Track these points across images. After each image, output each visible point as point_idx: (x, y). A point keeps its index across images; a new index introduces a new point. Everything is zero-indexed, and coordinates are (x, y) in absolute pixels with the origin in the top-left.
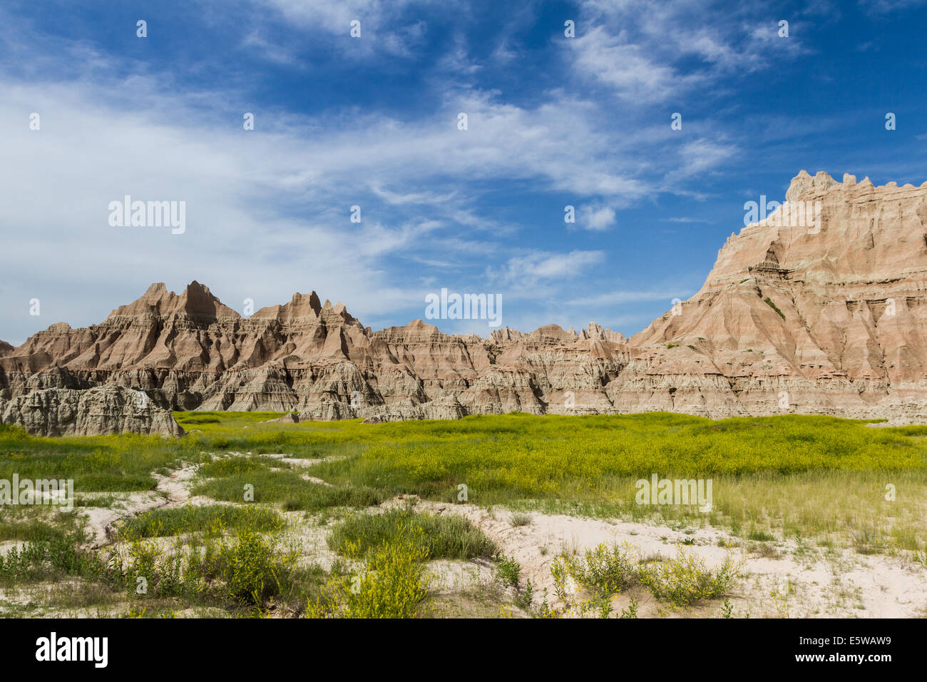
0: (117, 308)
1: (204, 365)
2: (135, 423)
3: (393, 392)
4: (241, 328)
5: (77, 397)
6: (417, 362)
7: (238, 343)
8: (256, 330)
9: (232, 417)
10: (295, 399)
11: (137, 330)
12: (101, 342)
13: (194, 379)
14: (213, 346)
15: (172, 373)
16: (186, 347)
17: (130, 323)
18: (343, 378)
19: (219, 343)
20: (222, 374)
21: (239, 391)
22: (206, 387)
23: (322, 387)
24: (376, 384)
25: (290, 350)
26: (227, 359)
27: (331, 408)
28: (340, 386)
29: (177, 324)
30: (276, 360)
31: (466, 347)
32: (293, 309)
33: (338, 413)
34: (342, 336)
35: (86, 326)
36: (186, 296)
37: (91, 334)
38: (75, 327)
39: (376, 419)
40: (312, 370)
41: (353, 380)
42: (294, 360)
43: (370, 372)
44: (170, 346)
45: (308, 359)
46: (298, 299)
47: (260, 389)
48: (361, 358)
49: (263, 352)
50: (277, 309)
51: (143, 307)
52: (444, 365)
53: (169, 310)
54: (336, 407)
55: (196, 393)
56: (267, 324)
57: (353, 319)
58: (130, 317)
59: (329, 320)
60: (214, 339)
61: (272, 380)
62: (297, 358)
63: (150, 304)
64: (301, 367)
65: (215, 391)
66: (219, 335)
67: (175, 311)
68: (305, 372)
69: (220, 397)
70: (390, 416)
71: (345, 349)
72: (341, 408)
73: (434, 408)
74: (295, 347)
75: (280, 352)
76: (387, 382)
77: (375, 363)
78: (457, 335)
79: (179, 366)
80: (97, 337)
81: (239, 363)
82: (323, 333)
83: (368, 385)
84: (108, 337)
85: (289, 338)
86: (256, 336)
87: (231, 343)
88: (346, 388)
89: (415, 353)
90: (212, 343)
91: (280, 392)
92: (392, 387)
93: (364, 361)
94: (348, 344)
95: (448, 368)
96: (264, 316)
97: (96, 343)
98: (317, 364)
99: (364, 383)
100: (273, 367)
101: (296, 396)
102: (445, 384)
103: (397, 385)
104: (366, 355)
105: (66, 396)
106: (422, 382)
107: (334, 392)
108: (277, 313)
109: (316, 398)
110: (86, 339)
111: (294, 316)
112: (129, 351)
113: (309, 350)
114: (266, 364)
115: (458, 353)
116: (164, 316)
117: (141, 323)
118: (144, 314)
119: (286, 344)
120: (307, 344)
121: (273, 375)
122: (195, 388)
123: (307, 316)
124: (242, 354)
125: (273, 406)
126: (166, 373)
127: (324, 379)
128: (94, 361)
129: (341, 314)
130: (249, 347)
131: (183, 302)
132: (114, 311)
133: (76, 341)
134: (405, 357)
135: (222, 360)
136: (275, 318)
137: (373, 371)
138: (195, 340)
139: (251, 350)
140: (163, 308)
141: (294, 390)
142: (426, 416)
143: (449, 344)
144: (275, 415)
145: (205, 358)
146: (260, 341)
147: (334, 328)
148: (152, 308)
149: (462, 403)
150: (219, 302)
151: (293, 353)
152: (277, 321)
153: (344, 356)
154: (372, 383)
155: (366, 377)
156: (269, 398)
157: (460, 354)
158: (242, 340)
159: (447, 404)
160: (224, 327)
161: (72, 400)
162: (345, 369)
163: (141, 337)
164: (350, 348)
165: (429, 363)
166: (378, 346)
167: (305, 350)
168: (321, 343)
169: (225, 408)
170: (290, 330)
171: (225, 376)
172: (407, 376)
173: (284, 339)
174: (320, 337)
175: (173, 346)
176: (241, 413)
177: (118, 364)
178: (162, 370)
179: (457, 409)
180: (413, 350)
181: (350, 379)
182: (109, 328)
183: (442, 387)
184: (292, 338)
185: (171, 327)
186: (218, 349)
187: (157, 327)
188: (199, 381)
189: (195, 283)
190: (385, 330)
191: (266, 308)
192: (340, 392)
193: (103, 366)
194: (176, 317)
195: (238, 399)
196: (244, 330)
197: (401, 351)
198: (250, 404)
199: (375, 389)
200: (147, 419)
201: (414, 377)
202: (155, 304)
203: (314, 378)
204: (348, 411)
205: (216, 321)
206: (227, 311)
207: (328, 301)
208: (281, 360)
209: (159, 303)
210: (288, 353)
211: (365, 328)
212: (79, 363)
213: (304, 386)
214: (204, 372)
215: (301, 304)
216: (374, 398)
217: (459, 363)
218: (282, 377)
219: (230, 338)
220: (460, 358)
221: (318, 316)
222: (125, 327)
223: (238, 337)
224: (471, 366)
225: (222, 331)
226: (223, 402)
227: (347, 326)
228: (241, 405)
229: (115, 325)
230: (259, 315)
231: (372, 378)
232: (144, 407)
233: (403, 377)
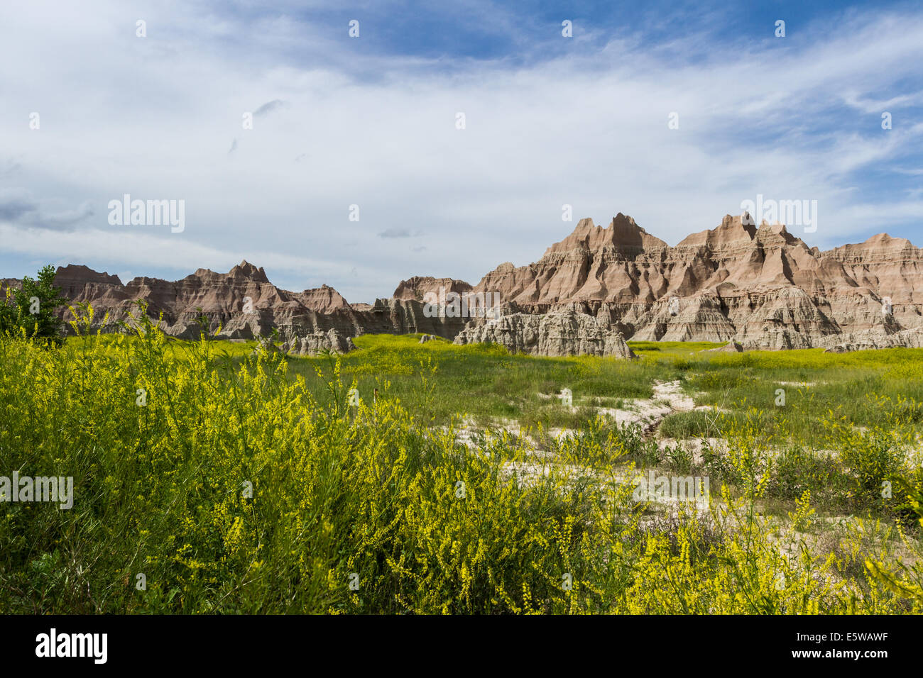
0: (551, 246)
1: (634, 297)
2: (589, 345)
3: (852, 320)
4: (669, 258)
5: (537, 321)
6: (882, 284)
7: (667, 272)
8: (684, 258)
9: (668, 347)
10: (732, 329)
11: (570, 265)
12: (539, 278)
13: (625, 310)
14: (642, 277)
15: (604, 305)
16: (616, 279)
17: (563, 259)
18: (788, 305)
19: (647, 274)
20: (652, 305)
21: (671, 322)
22: (637, 317)
23: (763, 314)
24: (829, 311)
25: (722, 277)
26: (656, 290)
27: (780, 336)
28: (786, 314)
29: (605, 257)
30: (708, 288)
32: (724, 233)
33: (789, 342)
34: (784, 258)
35: (527, 265)
36: (612, 228)
37: (531, 271)
38: (517, 266)
39: (841, 349)
40: (749, 298)
41: (801, 307)
42: (729, 288)
43: (821, 299)
44: (601, 278)
45: (743, 286)
46: (728, 222)
47: (693, 318)
48: (809, 282)
49: (693, 281)
50: (706, 234)
51: (574, 243)
53: (597, 244)
54: (786, 335)
55: (628, 324)
56: (696, 251)
57: (796, 239)
58: (563, 253)
59: (767, 242)
60: (642, 270)
61: (705, 309)
62: (731, 285)
63: (581, 239)
64: (737, 295)
65: (646, 322)
66: (646, 265)
67: (603, 245)
68: (742, 299)
69: (652, 328)
70: (859, 345)
71: (788, 273)
72: (792, 337)
73: (920, 336)
74: (728, 273)
75: (711, 280)
76: (843, 308)
77: (827, 287)
79: (610, 298)
80: (536, 273)
81: (669, 293)
82: (760, 256)
83: (820, 313)
84: (545, 273)
85: (720, 264)
86: (685, 264)
87: (659, 273)
88: (793, 316)
89: (879, 273)
90: (640, 274)
91: (714, 322)
92: (850, 314)
93: (813, 285)
94: (792, 267)
96: (692, 243)
97: (536, 279)
98: (755, 290)
99: (815, 310)
100: (706, 296)
101: (732, 326)
103: (858, 312)
104: (814, 278)
107: (779, 321)
108: (706, 239)
109: (757, 327)
110: (528, 276)
111: (725, 240)
112: (564, 286)
113: (744, 276)
114: (698, 293)
116: (593, 250)
117: (573, 258)
118: (575, 249)
119: (717, 271)
120: (742, 270)
121: (706, 304)
122: (627, 319)
123: (741, 240)
124: (671, 283)
125: (707, 335)
126: (599, 305)
127: (765, 307)
128: (536, 296)
129: (781, 233)
130: (678, 277)
131: (610, 235)
132: (548, 249)
133: (519, 280)
134: (865, 279)
135: (651, 291)
136: (704, 244)
137: (825, 296)
138: (624, 271)
139: (681, 279)
140: (592, 242)
141: (730, 320)
142: (910, 345)
145: (635, 290)
146: (690, 270)
147: (773, 250)
148: (582, 243)
150: (644, 232)
151: (727, 281)
152: (706, 247)
153: (787, 281)
154: (825, 310)
155: (816, 303)
156: (703, 326)
158: (670, 270)
160: (651, 257)
161: (534, 324)
162: (790, 296)
163: (574, 272)
164: (793, 272)
165: (900, 285)
166: (831, 266)
167: (740, 276)
168: (758, 268)
169: (658, 339)
170: (721, 256)
171: (655, 306)
172: (870, 300)
173: (715, 265)
174: (757, 261)
175: (603, 279)
176: (674, 343)
177: (556, 298)
178: (595, 302)
180: (876, 270)
181: (797, 305)
182: (545, 265)
183: (920, 314)
184: (724, 264)
185: (600, 260)
186: (647, 279)
187: (588, 261)
188: (630, 312)
189: (620, 215)
190: (837, 249)
191: (694, 235)
192: (786, 319)
193: (543, 300)
194: (605, 250)
195: (670, 329)
196: (672, 259)
197: (859, 273)
198: (683, 334)
199: (829, 317)
200: (600, 342)
201: (880, 302)
202: (584, 239)
203: (752, 306)
204: (801, 340)
205: (643, 251)
206: (653, 240)
207: (764, 222)
208: (714, 288)
209: (588, 238)
210: (720, 280)
211: (810, 248)
212: (523, 298)
213: (741, 315)
214: (634, 303)
215: (732, 228)
216: (828, 326)
218: (716, 306)
219: (658, 268)
221: (752, 238)
222: (559, 263)
223: (666, 266)
225: (650, 261)
226: (656, 333)
227: (790, 247)
228: (674, 335)
229: (551, 262)
230: (687, 243)
231: (824, 305)
232: (596, 330)
233: (865, 302)
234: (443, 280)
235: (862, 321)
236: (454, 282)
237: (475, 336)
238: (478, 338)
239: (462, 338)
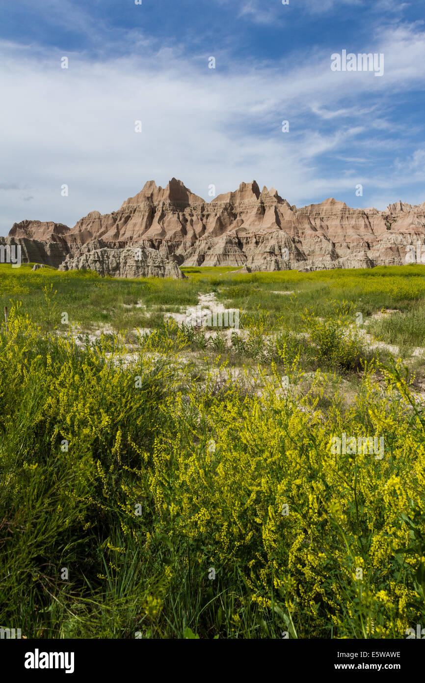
0: (126, 200)
1: (183, 236)
2: (155, 270)
3: (313, 252)
4: (206, 210)
5: (119, 253)
6: (330, 230)
7: (205, 220)
8: (216, 211)
9: (204, 270)
10: (245, 258)
11: (140, 214)
12: (119, 223)
13: (178, 246)
14: (188, 223)
15: (164, 242)
16: (172, 224)
17: (136, 209)
18: (278, 243)
19: (192, 221)
20: (195, 242)
21: (208, 253)
22: (186, 250)
23: (263, 248)
24: (301, 247)
25: (239, 224)
26: (198, 232)
27: (273, 262)
28: (277, 248)
29: (164, 208)
30: (231, 231)
31: (368, 218)
32: (241, 194)
33: (278, 266)
34: (276, 212)
35: (110, 213)
36: (169, 189)
37: (113, 217)
38: (103, 214)
39: (307, 270)
40: (255, 238)
41: (285, 243)
42: (243, 231)
43: (297, 238)
44: (161, 224)
45: (252, 230)
46: (244, 186)
47: (221, 251)
48: (290, 228)
49: (221, 226)
50: (229, 195)
51: (141, 199)
52: (350, 232)
53: (158, 200)
54: (277, 262)
55: (180, 255)
56: (223, 206)
57: (283, 200)
58: (135, 205)
59: (266, 201)
60: (189, 218)
61: (229, 245)
62: (245, 229)
63: (147, 196)
64: (248, 236)
65: (191, 253)
66: (192, 215)
67: (163, 200)
68: (251, 239)
69: (195, 257)
70: (317, 268)
71: (278, 222)
72: (279, 262)
73: (349, 261)
74: (243, 221)
75: (232, 226)
76: (309, 245)
77: (300, 232)
78: (360, 209)
79: (168, 237)
80: (117, 220)
81: (206, 234)
82: (262, 210)
83: (296, 247)
84: (123, 219)
85: (238, 215)
86: (216, 215)
87: (200, 220)
88: (280, 249)
89: (328, 223)
90: (188, 221)
91: (234, 253)
92: (312, 248)
93: (292, 230)
94: (281, 218)
95: (354, 234)
96: (221, 200)
97: (116, 223)
98: (259, 233)
99: (293, 245)
100: (229, 236)
101: (245, 256)
102: (351, 245)
103: (317, 247)
104: (293, 226)
106: (334, 244)
107: (273, 253)
108: (229, 198)
109: (259, 257)
110: (110, 221)
111: (241, 199)
112: (137, 229)
113: (253, 222)
114: (224, 234)
115: (362, 222)
116: (156, 203)
117: (142, 209)
118: (143, 203)
119: (236, 220)
120: (251, 219)
121: (229, 242)
122: (179, 251)
123: (251, 199)
124: (207, 228)
125: (230, 262)
126: (160, 242)
127: (265, 244)
128: (117, 235)
129: (274, 196)
130: (212, 224)
131: (167, 193)
132: (125, 202)
133: (104, 223)
134: (321, 226)
135: (194, 232)
136: (228, 201)
137: (299, 237)
138: (176, 219)
139: (214, 225)
140: (155, 198)
141: (244, 252)
142: (343, 267)
143: (355, 216)
144: (234, 269)
145: (184, 232)
146: (219, 219)
147: (270, 207)
148: (148, 198)
149: (370, 258)
150: (190, 192)
151: (242, 226)
152: (230, 204)
153: (278, 227)
154: (298, 246)
155: (294, 241)
156: (227, 257)
157: (363, 223)
158: (207, 218)
159: (359, 258)
160: (194, 210)
161: (116, 256)
162: (279, 237)
163: (143, 218)
164: (281, 221)
165: (339, 230)
166: (302, 218)
167: (250, 224)
168: (261, 218)
169: (199, 265)
170: (238, 210)
171: (197, 243)
172: (324, 240)
173: (235, 216)
174: (260, 214)
175: (163, 224)
176: (210, 267)
177: (131, 237)
178: (158, 240)
179: (367, 262)
180: (327, 221)
181: (283, 243)
182: (123, 214)
183: (349, 248)
184: (240, 215)
185: (161, 211)
186: (192, 225)
187: (152, 212)
188: (181, 247)
189: (174, 179)
190: (306, 207)
191: (222, 195)
192: (277, 252)
193: (122, 238)
194: (164, 204)
195: (207, 258)
196: (208, 211)
197: (318, 222)
198: (215, 262)
199: (301, 250)
200: (162, 268)
201: (329, 240)
202: (150, 196)
203: (257, 243)
204: (285, 265)
205: (189, 205)
206: (196, 198)
207: (265, 187)
208: (234, 231)
209: (152, 195)
210: (238, 226)
211: (291, 206)
212: (108, 237)
213: (250, 249)
214: (184, 241)
215: (246, 191)
216: (300, 256)
217: (362, 230)
218: (236, 243)
219: (199, 217)
220: (363, 226)
221: (258, 198)
222: (133, 212)
223: (204, 216)
224: (371, 232)
225: (194, 212)
226: (198, 261)
227: (280, 205)
228: (209, 262)
229: (127, 211)
230: (217, 200)
231: (298, 242)
232: (159, 260)
233: (321, 241)
234: (47, 223)
235: (318, 253)
236: (56, 225)
237: (74, 265)
238: (77, 266)
239: (65, 267)
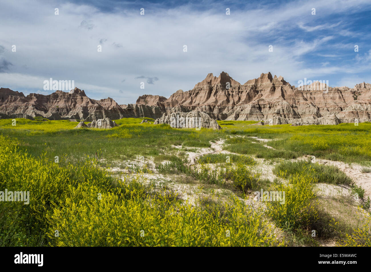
0: (197, 84)
1: (227, 103)
2: (204, 124)
3: (305, 113)
4: (241, 89)
5: (185, 115)
6: (316, 100)
7: (240, 94)
8: (246, 89)
9: (238, 123)
10: (263, 116)
11: (204, 91)
13: (224, 108)
14: (231, 96)
15: (216, 107)
16: (221, 97)
17: (202, 89)
18: (282, 107)
19: (233, 95)
20: (234, 107)
21: (241, 113)
22: (228, 111)
23: (273, 111)
24: (297, 110)
25: (260, 97)
26: (236, 101)
27: (277, 119)
28: (281, 111)
29: (217, 88)
30: (255, 101)
31: (341, 93)
32: (261, 80)
34: (282, 90)
35: (188, 91)
36: (220, 77)
37: (189, 93)
38: (184, 91)
39: (297, 124)
40: (269, 105)
41: (287, 108)
42: (262, 101)
43: (294, 105)
44: (215, 96)
45: (267, 100)
46: (263, 76)
47: (249, 112)
48: (290, 99)
49: (249, 98)
50: (255, 80)
51: (205, 83)
52: (330, 101)
53: (214, 83)
54: (279, 119)
55: (225, 114)
56: (251, 87)
57: (287, 83)
58: (202, 87)
59: (276, 83)
60: (231, 93)
61: (253, 108)
62: (263, 100)
63: (208, 81)
64: (265, 103)
65: (232, 113)
66: (233, 92)
67: (216, 84)
68: (266, 105)
69: (234, 115)
70: (303, 123)
71: (283, 95)
72: (281, 120)
73: (324, 120)
74: (262, 95)
75: (256, 98)
76: (302, 109)
77: (297, 101)
78: (336, 87)
79: (219, 104)
80: (191, 94)
81: (240, 102)
82: (274, 89)
83: (293, 111)
84: (195, 94)
85: (259, 92)
86: (246, 92)
87: (237, 95)
88: (284, 111)
89: (315, 96)
90: (230, 95)
91: (256, 113)
92: (304, 111)
93: (292, 100)
94: (285, 93)
95: (332, 102)
96: (249, 83)
97: (191, 96)
98: (271, 102)
99: (292, 109)
100: (253, 104)
101: (263, 115)
102: (330, 109)
103: (307, 110)
104: (292, 98)
105: (182, 115)
106: (319, 109)
107: (279, 113)
108: (255, 82)
109: (271, 116)
110: (188, 95)
111: (261, 83)
112: (202, 99)
113: (268, 96)
114: (251, 102)
115: (337, 95)
116: (213, 86)
117: (205, 89)
118: (206, 85)
119: (258, 94)
120: (267, 94)
121: (253, 107)
122: (225, 112)
123: (267, 83)
124: (241, 99)
125: (254, 118)
126: (214, 107)
127: (274, 108)
128: (191, 103)
129: (281, 81)
130: (244, 96)
131: (219, 80)
132: (196, 85)
133: (185, 96)
134: (311, 98)
135: (234, 101)
136: (254, 84)
137: (296, 104)
138: (224, 94)
139: (245, 97)
140: (212, 83)
141: (262, 113)
142: (320, 123)
143: (332, 92)
144: (255, 122)
145: (228, 101)
146: (248, 94)
147: (278, 87)
148: (209, 83)
149: (338, 118)
150: (232, 79)
151: (261, 98)
152: (254, 85)
153: (283, 98)
154: (295, 109)
155: (292, 107)
156: (252, 115)
157: (338, 96)
158: (241, 93)
159: (330, 118)
160: (234, 89)
161: (184, 116)
162: (283, 104)
163: (206, 94)
164: (285, 95)
165: (322, 100)
166: (298, 93)
167: (266, 96)
168: (273, 93)
169: (236, 119)
170: (260, 89)
171: (235, 107)
172: (311, 106)
173: (257, 92)
174: (272, 91)
175: (216, 97)
176: (241, 121)
177: (198, 104)
178: (213, 106)
179: (336, 121)
180: (315, 94)
181: (285, 108)
182: (195, 91)
183: (328, 111)
184: (261, 92)
185: (215, 90)
186: (232, 97)
187: (211, 90)
188: (226, 109)
189: (223, 72)
191: (250, 80)
192: (281, 113)
193: (194, 104)
194: (217, 86)
195: (240, 116)
196: (242, 89)
197: (309, 95)
198: (245, 118)
199: (296, 112)
200: (208, 123)
201: (315, 106)
202: (210, 81)
203: (270, 108)
204: (284, 121)
205: (231, 86)
206: (235, 82)
207: (275, 76)
208: (256, 101)
209: (211, 81)
210: (259, 98)
211: (292, 86)
212: (186, 104)
213: (266, 111)
214: (227, 106)
215: (264, 78)
216: (296, 115)
217: (337, 100)
218: (257, 107)
219: (237, 93)
220: (338, 98)
221: (271, 82)
222: (200, 90)
223: (240, 92)
224: (343, 101)
225: (234, 90)
226: (235, 117)
227: (284, 86)
228: (242, 118)
229: (197, 90)
230: (248, 83)
231: (295, 107)
232: (207, 118)
233: (310, 107)
234: (156, 96)
235: (308, 113)
236: (160, 97)
237: (162, 120)
238: (164, 121)
239: (157, 121)
